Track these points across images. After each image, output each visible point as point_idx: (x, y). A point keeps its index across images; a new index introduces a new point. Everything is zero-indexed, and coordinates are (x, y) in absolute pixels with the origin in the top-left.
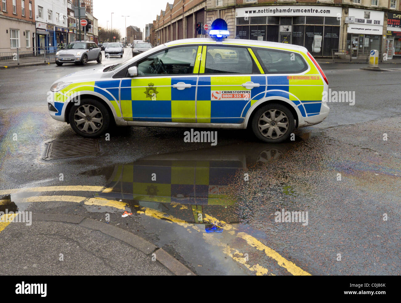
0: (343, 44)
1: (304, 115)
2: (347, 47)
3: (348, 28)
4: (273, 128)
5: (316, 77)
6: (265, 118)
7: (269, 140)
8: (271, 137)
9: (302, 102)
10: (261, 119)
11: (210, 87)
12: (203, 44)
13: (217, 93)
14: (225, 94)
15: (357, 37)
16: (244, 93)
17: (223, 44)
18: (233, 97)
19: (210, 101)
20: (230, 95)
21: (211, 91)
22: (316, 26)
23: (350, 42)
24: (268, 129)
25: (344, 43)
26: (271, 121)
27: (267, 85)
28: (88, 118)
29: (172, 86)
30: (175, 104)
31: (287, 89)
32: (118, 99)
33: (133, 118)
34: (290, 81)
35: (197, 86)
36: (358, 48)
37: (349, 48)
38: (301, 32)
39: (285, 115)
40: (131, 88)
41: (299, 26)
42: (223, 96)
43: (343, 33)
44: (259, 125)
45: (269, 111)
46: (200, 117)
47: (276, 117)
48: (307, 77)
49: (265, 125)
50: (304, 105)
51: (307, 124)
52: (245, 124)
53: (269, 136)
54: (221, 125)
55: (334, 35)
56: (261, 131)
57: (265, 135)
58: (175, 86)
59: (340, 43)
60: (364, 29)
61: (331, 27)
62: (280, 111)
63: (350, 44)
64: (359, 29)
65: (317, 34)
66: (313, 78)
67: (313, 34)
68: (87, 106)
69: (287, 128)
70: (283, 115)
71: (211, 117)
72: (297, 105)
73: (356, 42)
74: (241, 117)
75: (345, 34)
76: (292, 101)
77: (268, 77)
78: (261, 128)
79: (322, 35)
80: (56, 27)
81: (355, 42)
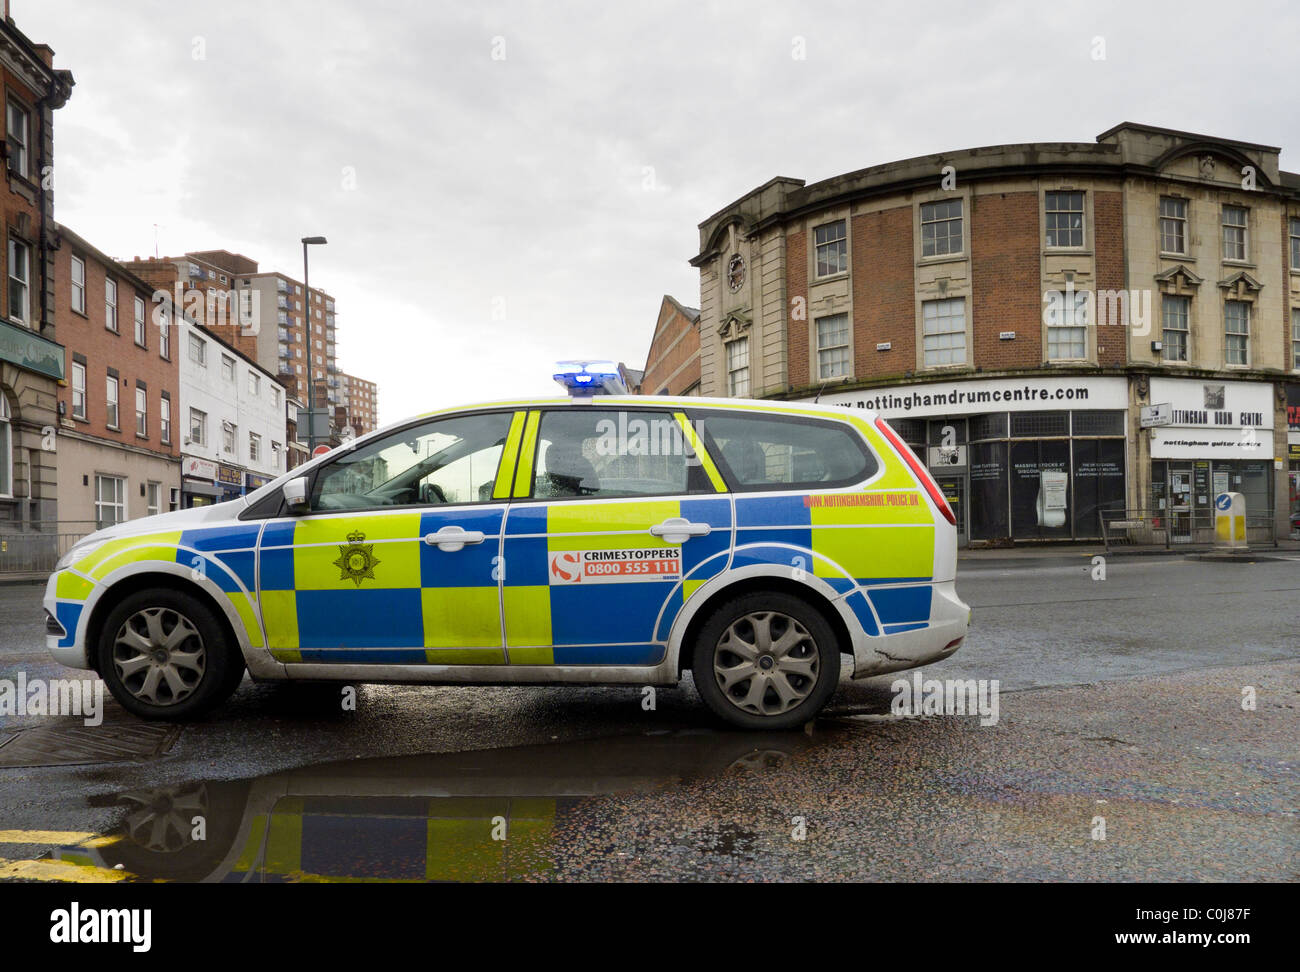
0: (1139, 496)
1: (871, 629)
2: (1153, 506)
3: (1153, 444)
4: (764, 677)
5: (905, 496)
6: (738, 644)
7: (757, 721)
8: (762, 709)
9: (863, 582)
10: (722, 646)
11: (546, 539)
12: (529, 407)
13: (569, 558)
14: (596, 560)
15: (1185, 472)
16: (657, 557)
17: (594, 404)
18: (623, 572)
19: (548, 587)
20: (612, 564)
21: (549, 553)
22: (1043, 442)
23: (1164, 488)
24: (748, 680)
25: (1143, 490)
26: (757, 651)
27: (734, 527)
28: (159, 653)
29: (422, 539)
30: (434, 600)
31: (804, 538)
32: (251, 588)
33: (302, 652)
34: (815, 512)
35: (502, 536)
36: (1192, 507)
37: (1162, 506)
38: (997, 465)
39: (804, 629)
40: (292, 549)
41: (989, 444)
42: (589, 567)
43: (1137, 458)
44: (718, 669)
45: (749, 617)
46: (517, 643)
47: (775, 638)
48: (872, 497)
49: (738, 667)
50: (870, 593)
51: (885, 662)
52: (670, 664)
53: (752, 707)
54: (590, 671)
55: (1108, 469)
56: (725, 688)
57: (740, 704)
58: (431, 538)
59: (1129, 493)
60: (1206, 444)
61: (1096, 441)
62: (785, 616)
63: (1163, 495)
64: (1191, 444)
65: (1052, 468)
66: (895, 500)
67: (1037, 468)
68: (153, 613)
69: (814, 677)
70: (799, 630)
71: (554, 644)
72: (840, 592)
73: (1186, 488)
74: (654, 641)
75: (1144, 463)
76: (823, 579)
77: (738, 502)
78: (723, 679)
79: (1066, 469)
80: (248, 476)
81: (1179, 488)
